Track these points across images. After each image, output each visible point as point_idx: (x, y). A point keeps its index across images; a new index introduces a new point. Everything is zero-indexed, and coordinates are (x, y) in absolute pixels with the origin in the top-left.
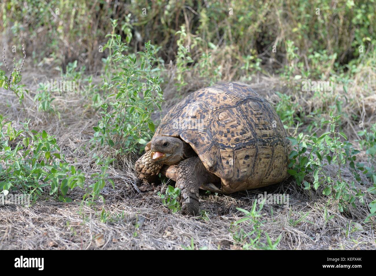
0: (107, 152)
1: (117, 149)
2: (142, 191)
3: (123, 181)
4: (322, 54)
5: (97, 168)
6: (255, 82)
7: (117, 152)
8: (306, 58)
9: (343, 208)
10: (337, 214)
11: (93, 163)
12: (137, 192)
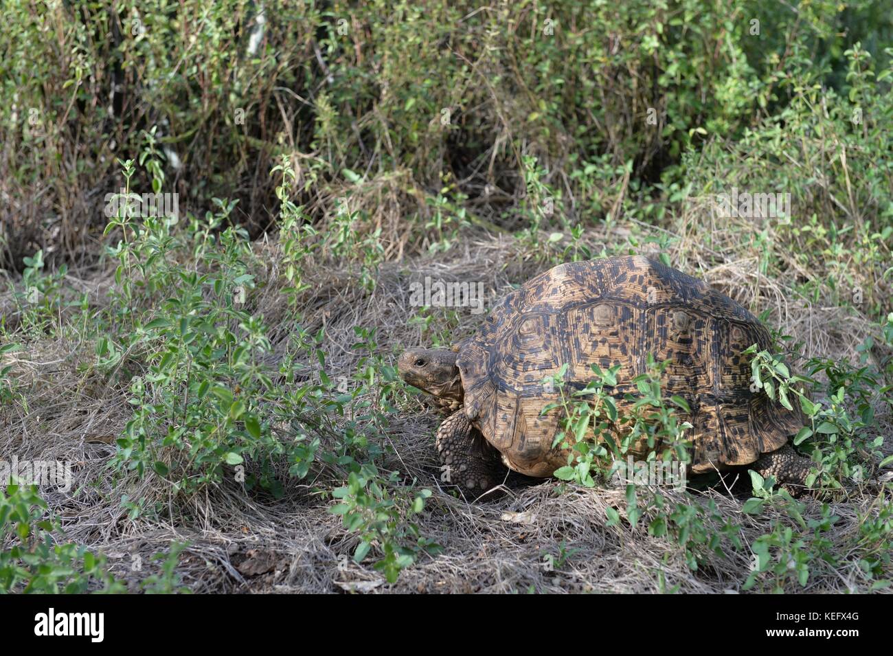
0: (154, 489)
1: (176, 480)
2: (247, 577)
3: (199, 557)
4: (601, 166)
5: (134, 529)
6: (460, 256)
7: (177, 486)
8: (565, 176)
9: (697, 560)
10: (686, 577)
11: (124, 517)
12: (236, 580)
